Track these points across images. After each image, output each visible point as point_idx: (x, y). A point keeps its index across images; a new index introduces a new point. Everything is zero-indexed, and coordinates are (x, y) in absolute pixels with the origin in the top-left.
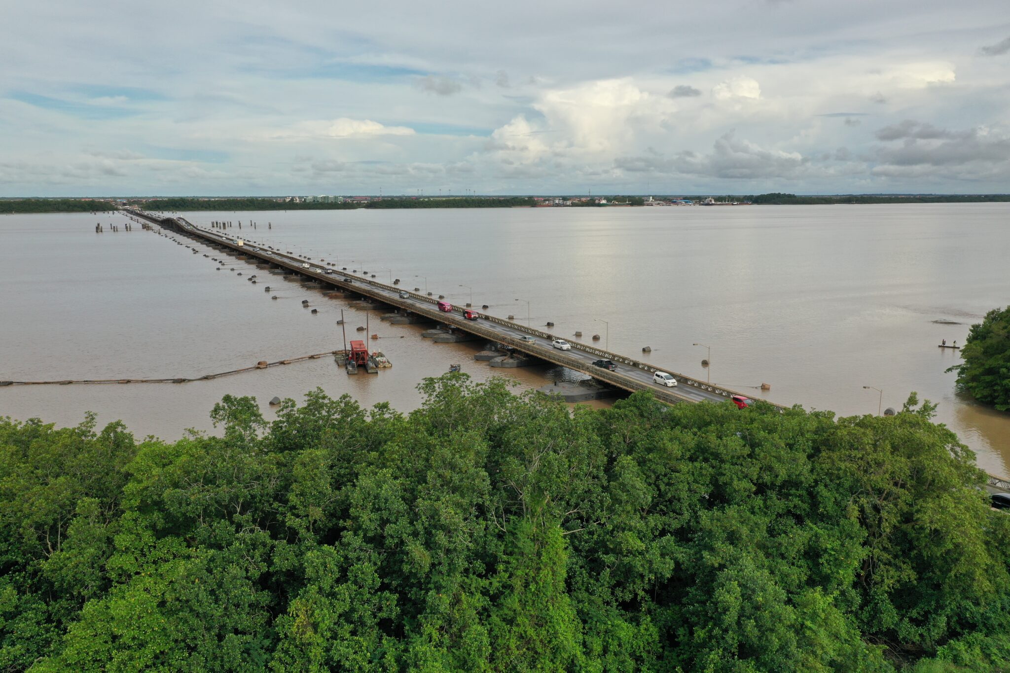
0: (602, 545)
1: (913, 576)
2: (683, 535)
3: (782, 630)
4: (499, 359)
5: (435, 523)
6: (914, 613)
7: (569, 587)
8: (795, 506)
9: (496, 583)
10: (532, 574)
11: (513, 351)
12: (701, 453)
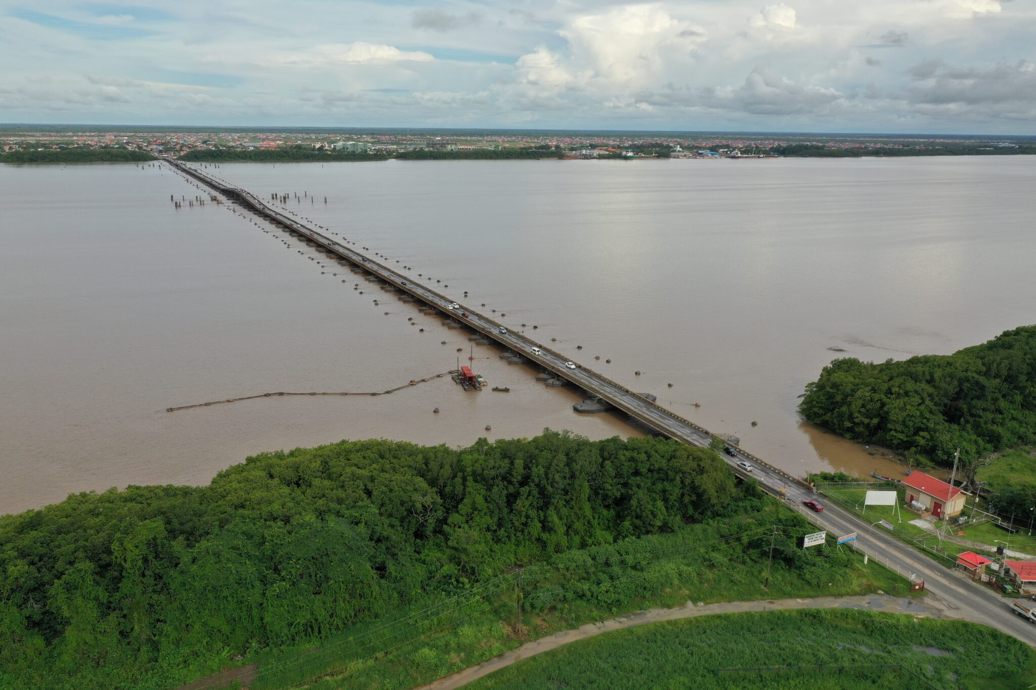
0: (599, 488)
1: (695, 498)
2: (625, 485)
3: (647, 511)
4: (551, 381)
5: (553, 480)
6: (699, 511)
7: (589, 500)
9: (568, 498)
10: (578, 495)
12: (632, 459)
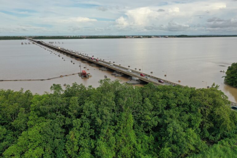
0: (141, 118)
1: (213, 125)
2: (160, 116)
4: (117, 75)
5: (103, 114)
6: (213, 134)
7: (134, 128)
8: (186, 109)
9: (117, 127)
10: (125, 125)
11: (121, 73)
12: (164, 97)
